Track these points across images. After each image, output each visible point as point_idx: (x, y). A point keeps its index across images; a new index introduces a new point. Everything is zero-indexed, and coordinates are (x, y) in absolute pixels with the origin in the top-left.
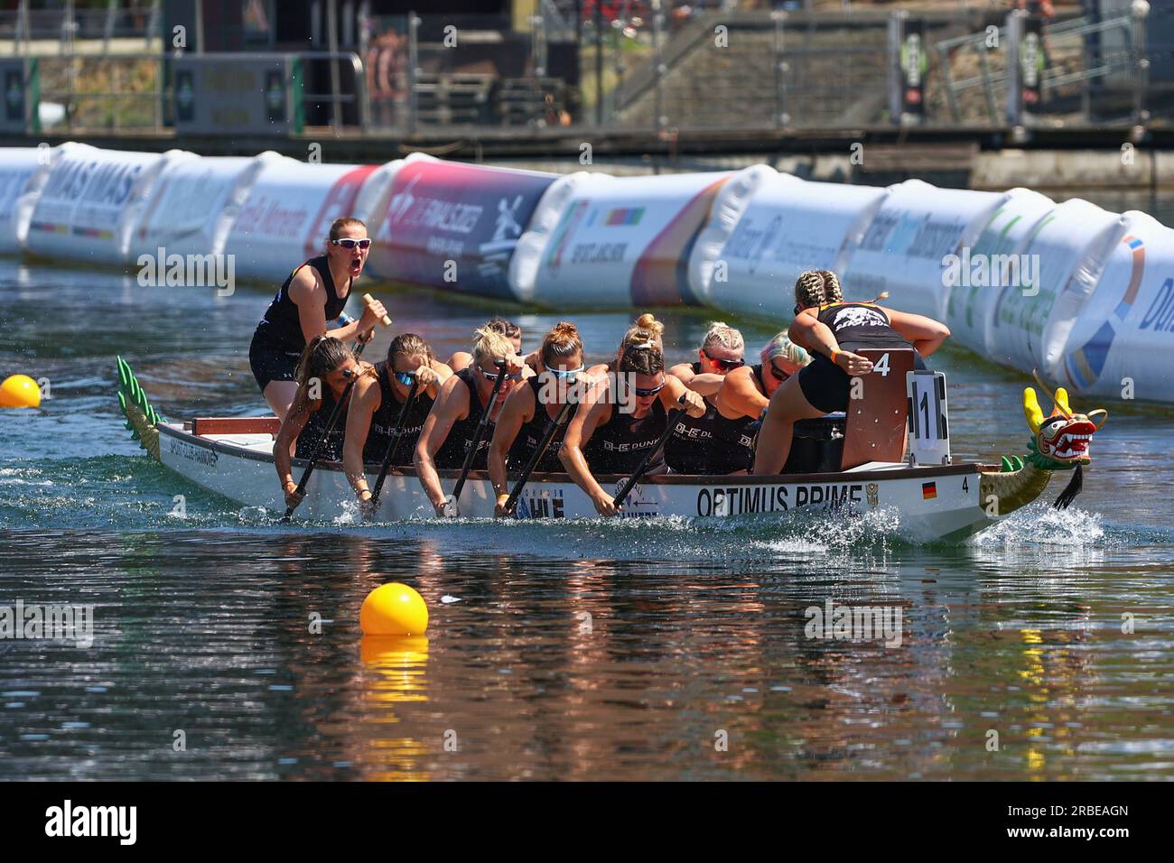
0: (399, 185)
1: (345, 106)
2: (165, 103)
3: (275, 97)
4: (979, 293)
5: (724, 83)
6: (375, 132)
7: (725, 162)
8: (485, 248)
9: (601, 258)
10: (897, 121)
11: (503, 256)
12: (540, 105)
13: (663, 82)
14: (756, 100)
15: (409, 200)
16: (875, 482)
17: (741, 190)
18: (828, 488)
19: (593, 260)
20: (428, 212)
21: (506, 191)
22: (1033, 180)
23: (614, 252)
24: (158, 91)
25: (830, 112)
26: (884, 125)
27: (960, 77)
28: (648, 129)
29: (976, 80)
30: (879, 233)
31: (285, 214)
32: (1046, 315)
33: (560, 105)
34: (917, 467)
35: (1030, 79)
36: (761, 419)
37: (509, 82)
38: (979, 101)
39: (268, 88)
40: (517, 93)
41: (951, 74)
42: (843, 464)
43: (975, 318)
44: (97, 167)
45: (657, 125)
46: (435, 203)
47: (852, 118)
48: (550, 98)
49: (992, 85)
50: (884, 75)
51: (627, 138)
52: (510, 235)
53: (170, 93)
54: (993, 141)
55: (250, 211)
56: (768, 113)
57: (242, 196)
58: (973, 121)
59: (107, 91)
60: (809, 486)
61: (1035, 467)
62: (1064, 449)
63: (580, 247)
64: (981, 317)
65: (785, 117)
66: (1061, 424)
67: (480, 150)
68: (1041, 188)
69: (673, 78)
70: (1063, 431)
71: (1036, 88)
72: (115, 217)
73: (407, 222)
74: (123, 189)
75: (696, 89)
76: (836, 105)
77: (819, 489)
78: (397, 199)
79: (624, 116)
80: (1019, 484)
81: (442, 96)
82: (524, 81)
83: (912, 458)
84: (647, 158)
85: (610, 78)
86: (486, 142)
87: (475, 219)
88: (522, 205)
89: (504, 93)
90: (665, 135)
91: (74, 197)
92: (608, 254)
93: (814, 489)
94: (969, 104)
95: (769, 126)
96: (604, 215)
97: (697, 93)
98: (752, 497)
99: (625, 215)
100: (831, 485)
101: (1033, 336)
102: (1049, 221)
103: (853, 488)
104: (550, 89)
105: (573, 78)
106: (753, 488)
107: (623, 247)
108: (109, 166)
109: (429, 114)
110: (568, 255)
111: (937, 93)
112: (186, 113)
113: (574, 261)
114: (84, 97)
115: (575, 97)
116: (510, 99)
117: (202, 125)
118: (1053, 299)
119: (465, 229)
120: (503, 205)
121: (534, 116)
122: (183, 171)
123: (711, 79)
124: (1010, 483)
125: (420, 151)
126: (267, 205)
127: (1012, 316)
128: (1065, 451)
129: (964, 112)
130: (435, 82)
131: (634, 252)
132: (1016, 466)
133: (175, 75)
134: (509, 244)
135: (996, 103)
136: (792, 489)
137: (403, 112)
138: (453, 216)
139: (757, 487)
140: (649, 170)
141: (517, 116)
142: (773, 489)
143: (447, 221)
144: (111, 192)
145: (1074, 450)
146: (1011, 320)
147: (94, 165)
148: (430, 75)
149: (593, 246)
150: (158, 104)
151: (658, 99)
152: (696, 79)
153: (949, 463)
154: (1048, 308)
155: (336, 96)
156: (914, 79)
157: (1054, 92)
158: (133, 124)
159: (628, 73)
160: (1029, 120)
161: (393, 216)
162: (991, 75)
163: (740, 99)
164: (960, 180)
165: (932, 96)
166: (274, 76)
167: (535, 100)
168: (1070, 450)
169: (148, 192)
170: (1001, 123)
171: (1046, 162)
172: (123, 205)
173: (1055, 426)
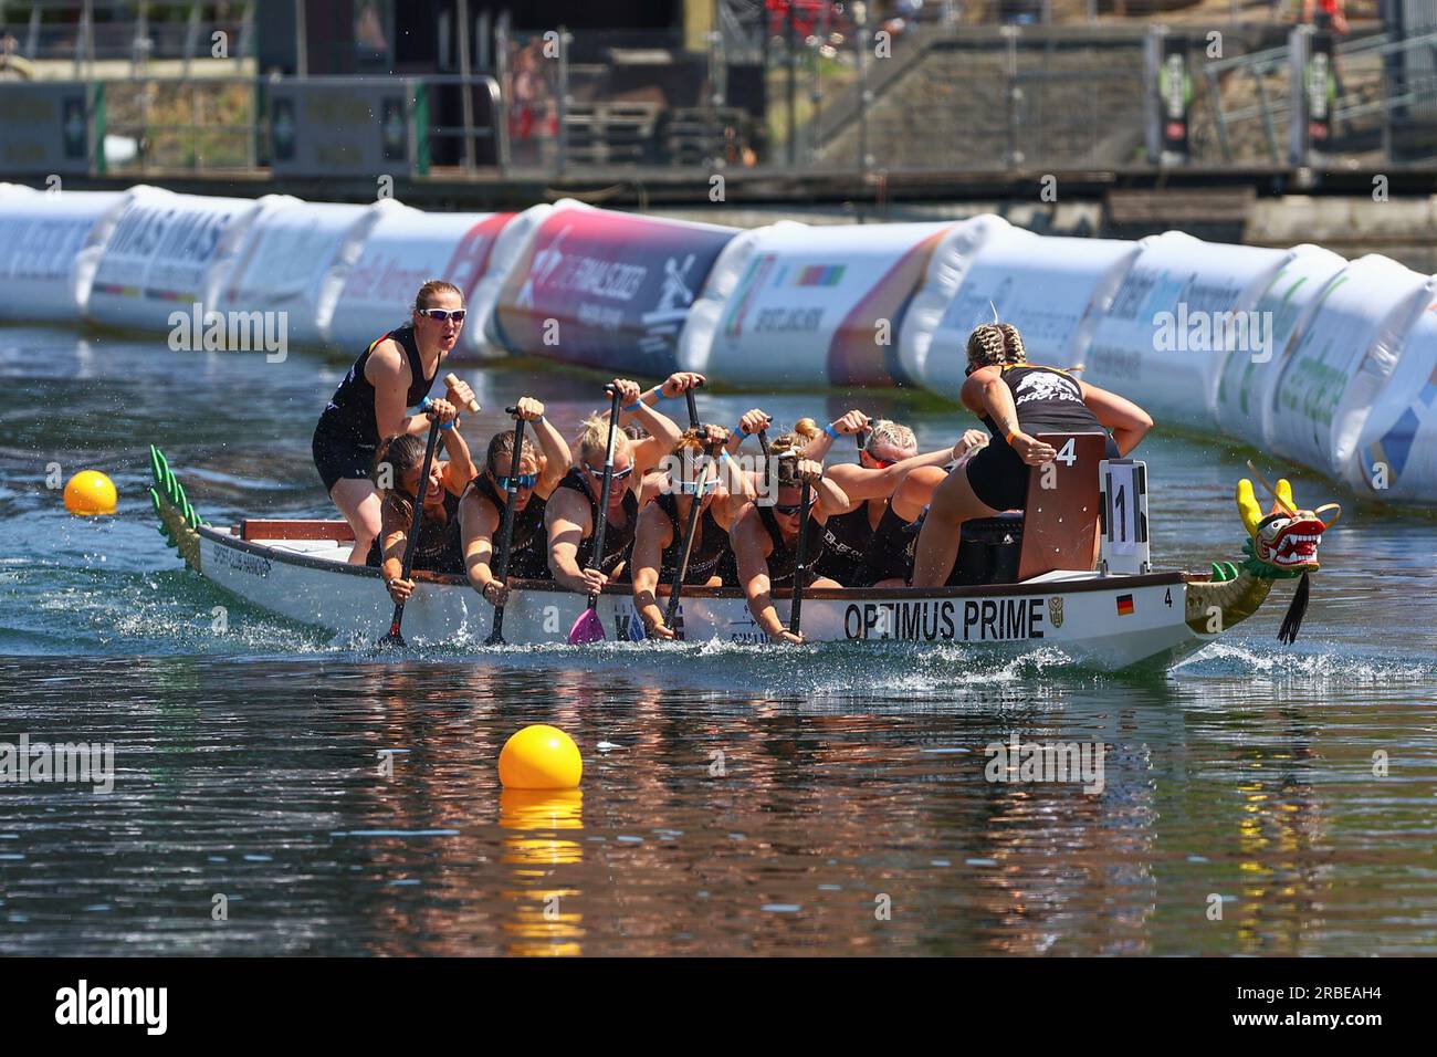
0: (545, 239)
1: (479, 141)
2: (260, 137)
3: (393, 131)
4: (1256, 370)
5: (943, 115)
6: (516, 173)
7: (944, 211)
8: (648, 318)
9: (792, 326)
10: (1155, 161)
11: (671, 329)
12: (718, 141)
13: (869, 113)
14: (982, 135)
15: (557, 258)
16: (1060, 596)
17: (964, 246)
18: (1003, 602)
19: (782, 329)
20: (579, 273)
21: (675, 248)
22: (1322, 234)
23: (807, 320)
24: (250, 123)
25: (1076, 151)
26: (1140, 166)
27: (1232, 107)
28: (850, 170)
29: (1252, 111)
30: (1132, 297)
31: (405, 274)
32: (1336, 401)
33: (742, 140)
34: (1110, 576)
35: (1319, 109)
36: (921, 519)
37: (680, 113)
38: (1255, 137)
39: (386, 118)
40: (690, 126)
41: (1222, 104)
42: (1021, 573)
43: (1250, 401)
44: (176, 216)
45: (862, 166)
46: (589, 263)
47: (1101, 158)
48: (730, 132)
49: (1271, 116)
50: (1141, 106)
51: (824, 181)
52: (680, 303)
53: (266, 126)
54: (1273, 186)
55: (363, 272)
56: (998, 151)
57: (354, 252)
58: (1248, 161)
59: (188, 123)
60: (979, 601)
61: (1252, 575)
62: (1286, 553)
63: (766, 312)
64: (1258, 400)
65: (1019, 156)
66: (1283, 522)
67: (644, 196)
68: (1331, 243)
69: (880, 108)
70: (1285, 531)
71: (1325, 121)
72: (198, 277)
73: (553, 284)
74: (208, 243)
75: (909, 122)
76: (1080, 141)
77: (992, 604)
78: (542, 256)
79: (821, 154)
80: (1233, 596)
81: (598, 130)
82: (696, 111)
83: (1104, 566)
84: (849, 206)
85: (804, 108)
86: (652, 186)
87: (636, 283)
88: (694, 266)
89: (674, 126)
90: (871, 178)
91: (147, 251)
92: (801, 321)
93: (986, 604)
94: (1245, 141)
95: (999, 166)
96: (795, 274)
97: (910, 127)
98: (911, 614)
99: (821, 273)
100: (1007, 599)
101: (1321, 425)
102: (1339, 283)
103: (1034, 603)
104: (730, 121)
105: (759, 108)
106: (912, 604)
107: (817, 313)
108: (190, 215)
109: (582, 151)
110: (751, 321)
111: (1204, 126)
112: (285, 151)
113: (758, 329)
114: (159, 130)
115: (761, 131)
116: (681, 134)
117: (305, 164)
118: (1344, 383)
119: (624, 295)
120: (671, 266)
121: (710, 154)
122: (280, 221)
123: (926, 109)
124: (1223, 595)
125: (570, 197)
126: (384, 263)
127: (1295, 399)
128: (1288, 556)
129: (1237, 150)
130: (589, 112)
131: (832, 319)
132: (1230, 575)
133: (271, 105)
134: (679, 314)
135: (1276, 138)
136: (959, 604)
137: (550, 149)
138: (610, 279)
139: (918, 601)
140: (852, 220)
141: (690, 155)
142: (936, 604)
143: (603, 284)
144: (193, 246)
145: (1299, 554)
146: (1293, 404)
147: (171, 213)
148: (583, 105)
149: (780, 312)
150: (251, 140)
151: (863, 134)
152: (911, 110)
153: (1148, 571)
154: (1338, 393)
155: (469, 129)
156: (1176, 109)
157: (1347, 125)
158: (219, 164)
159: (825, 104)
160: (1317, 159)
161: (536, 277)
162: (1271, 105)
163: (964, 134)
164: (1231, 232)
165: (1198, 130)
166: (392, 105)
167: (711, 135)
168: (1294, 554)
169: (238, 246)
170: (1283, 163)
171: (1337, 210)
172: (208, 261)
173: (1276, 525)
